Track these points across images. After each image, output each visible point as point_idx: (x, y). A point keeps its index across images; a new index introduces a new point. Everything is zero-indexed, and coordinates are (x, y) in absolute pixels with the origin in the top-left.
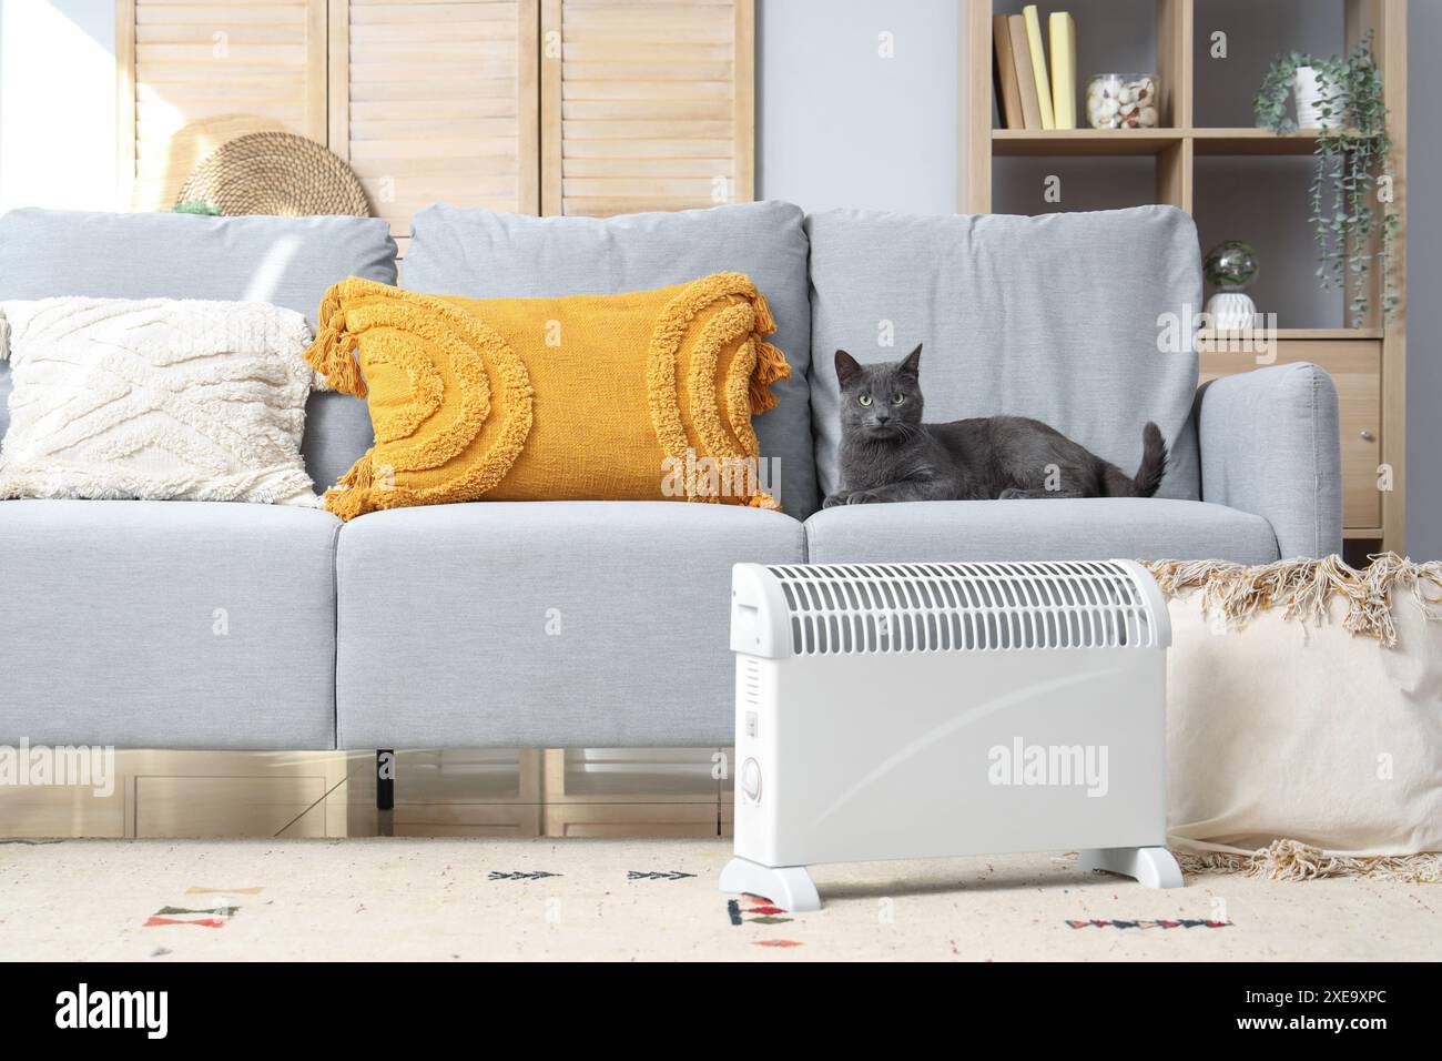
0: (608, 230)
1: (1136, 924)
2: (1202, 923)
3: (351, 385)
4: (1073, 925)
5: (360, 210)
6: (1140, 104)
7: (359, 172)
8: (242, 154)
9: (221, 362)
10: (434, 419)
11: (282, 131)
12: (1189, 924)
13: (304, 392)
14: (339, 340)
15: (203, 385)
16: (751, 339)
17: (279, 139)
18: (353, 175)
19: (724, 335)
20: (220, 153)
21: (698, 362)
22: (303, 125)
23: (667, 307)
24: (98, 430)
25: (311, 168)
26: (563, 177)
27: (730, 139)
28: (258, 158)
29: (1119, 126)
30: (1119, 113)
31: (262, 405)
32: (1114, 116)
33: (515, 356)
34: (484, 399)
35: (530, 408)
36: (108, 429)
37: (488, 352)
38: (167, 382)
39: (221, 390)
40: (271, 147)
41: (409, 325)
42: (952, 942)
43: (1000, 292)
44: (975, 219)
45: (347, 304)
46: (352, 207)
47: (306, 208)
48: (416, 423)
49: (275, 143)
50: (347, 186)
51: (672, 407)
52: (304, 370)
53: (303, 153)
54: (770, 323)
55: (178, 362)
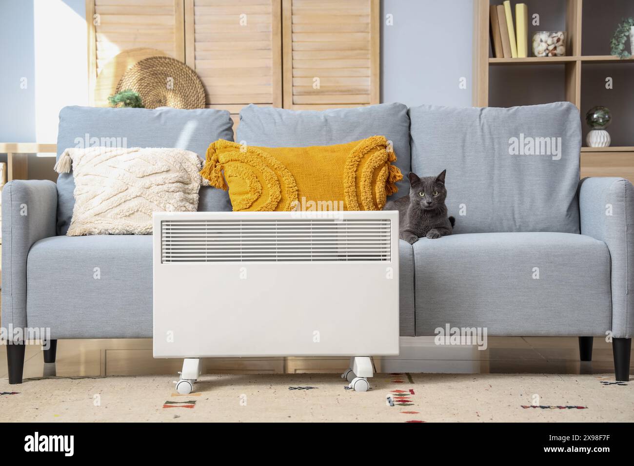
0: (325, 117)
1: (549, 407)
2: (575, 407)
3: (221, 185)
4: (524, 407)
5: (201, 92)
6: (557, 45)
7: (200, 75)
8: (146, 67)
9: (164, 175)
10: (258, 201)
11: (165, 56)
12: (570, 407)
13: (198, 187)
14: (216, 167)
15: (158, 185)
16: (386, 165)
17: (163, 60)
18: (198, 76)
19: (375, 164)
20: (136, 66)
21: (365, 176)
22: (174, 53)
23: (352, 152)
24: (115, 205)
25: (178, 73)
26: (293, 77)
27: (368, 59)
28: (154, 68)
29: (547, 55)
30: (547, 49)
31: (182, 193)
32: (545, 51)
33: (290, 174)
34: (278, 193)
35: (297, 196)
36: (119, 204)
37: (279, 172)
38: (143, 184)
39: (165, 187)
40: (160, 64)
41: (246, 161)
42: (477, 413)
43: (493, 142)
44: (482, 110)
45: (218, 151)
46: (197, 91)
47: (176, 91)
48: (251, 203)
49: (161, 61)
50: (195, 81)
51: (354, 196)
52: (198, 177)
53: (174, 66)
54: (394, 157)
55: (147, 176)
